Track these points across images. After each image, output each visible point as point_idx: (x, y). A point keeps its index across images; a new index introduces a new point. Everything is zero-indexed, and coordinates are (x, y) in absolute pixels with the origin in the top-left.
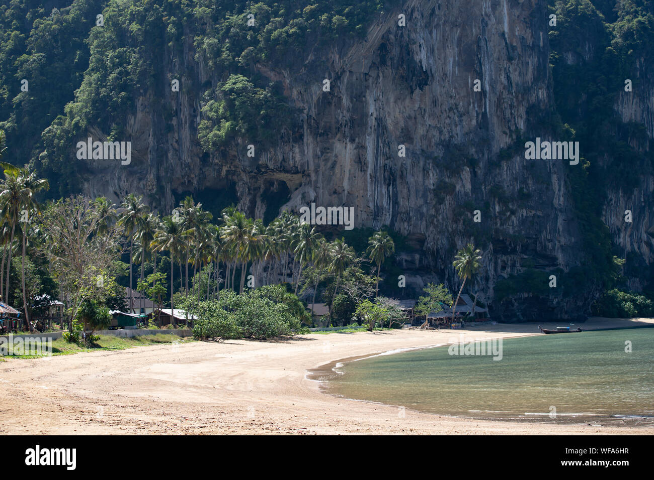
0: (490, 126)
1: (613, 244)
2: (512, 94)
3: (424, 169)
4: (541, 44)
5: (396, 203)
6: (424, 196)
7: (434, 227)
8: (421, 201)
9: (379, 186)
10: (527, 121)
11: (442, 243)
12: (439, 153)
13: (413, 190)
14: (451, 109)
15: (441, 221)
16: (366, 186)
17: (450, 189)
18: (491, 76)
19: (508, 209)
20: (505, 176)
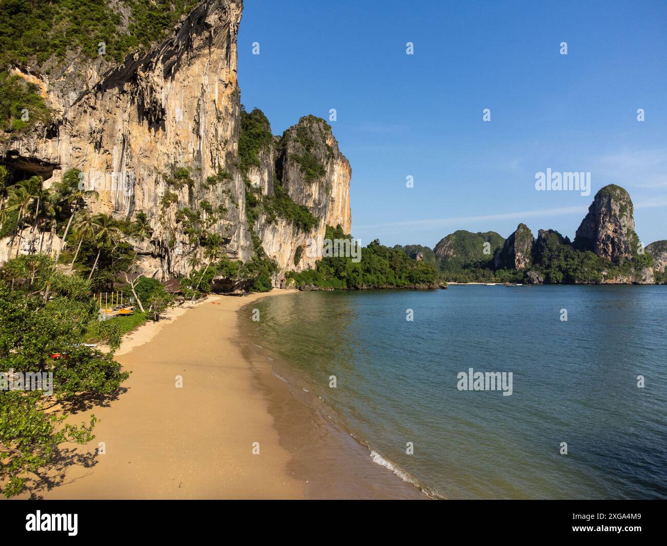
0: (202, 160)
2: (218, 141)
3: (156, 181)
4: (237, 115)
5: (133, 203)
6: (155, 200)
7: (161, 224)
8: (152, 204)
10: (226, 161)
11: (166, 236)
12: (168, 172)
13: (146, 195)
14: (177, 143)
15: (166, 220)
17: (175, 199)
18: (205, 126)
19: (212, 218)
20: (211, 196)
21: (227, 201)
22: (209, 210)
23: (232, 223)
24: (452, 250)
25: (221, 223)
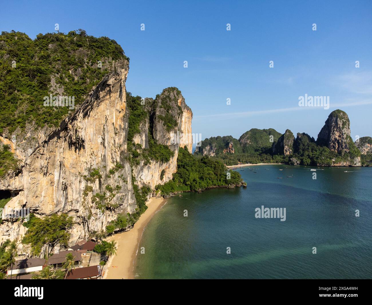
0: (107, 160)
2: (115, 147)
3: (80, 181)
4: (126, 128)
5: (66, 198)
6: (79, 193)
7: (83, 207)
8: (78, 196)
9: (59, 191)
10: (120, 157)
11: (86, 214)
12: (86, 173)
13: (74, 191)
14: (92, 154)
15: (86, 204)
16: (53, 192)
17: (91, 189)
18: (108, 140)
19: (112, 194)
20: (112, 181)
21: (121, 182)
22: (110, 190)
23: (124, 194)
24: (249, 140)
25: (117, 196)
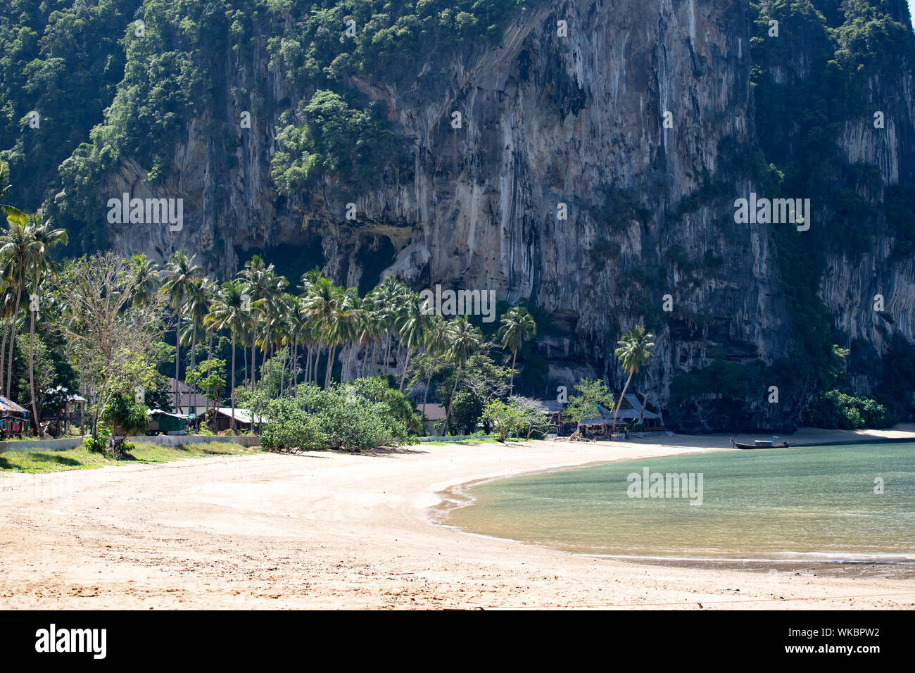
0: (669, 165)
1: (833, 328)
2: (699, 123)
3: (577, 223)
4: (740, 55)
5: (539, 268)
6: (578, 259)
7: (590, 302)
8: (573, 267)
9: (516, 244)
10: (719, 159)
11: (601, 324)
12: (599, 201)
13: (562, 252)
14: (615, 142)
15: (599, 293)
16: (498, 244)
17: (615, 252)
18: (670, 96)
19: (691, 279)
20: (688, 234)
21: (722, 242)
22: (685, 267)
23: (734, 285)
25: (710, 287)
